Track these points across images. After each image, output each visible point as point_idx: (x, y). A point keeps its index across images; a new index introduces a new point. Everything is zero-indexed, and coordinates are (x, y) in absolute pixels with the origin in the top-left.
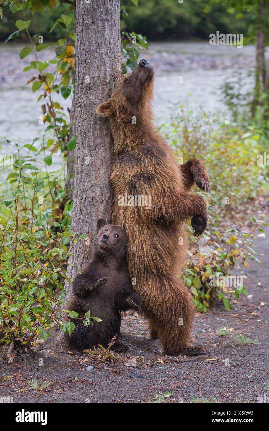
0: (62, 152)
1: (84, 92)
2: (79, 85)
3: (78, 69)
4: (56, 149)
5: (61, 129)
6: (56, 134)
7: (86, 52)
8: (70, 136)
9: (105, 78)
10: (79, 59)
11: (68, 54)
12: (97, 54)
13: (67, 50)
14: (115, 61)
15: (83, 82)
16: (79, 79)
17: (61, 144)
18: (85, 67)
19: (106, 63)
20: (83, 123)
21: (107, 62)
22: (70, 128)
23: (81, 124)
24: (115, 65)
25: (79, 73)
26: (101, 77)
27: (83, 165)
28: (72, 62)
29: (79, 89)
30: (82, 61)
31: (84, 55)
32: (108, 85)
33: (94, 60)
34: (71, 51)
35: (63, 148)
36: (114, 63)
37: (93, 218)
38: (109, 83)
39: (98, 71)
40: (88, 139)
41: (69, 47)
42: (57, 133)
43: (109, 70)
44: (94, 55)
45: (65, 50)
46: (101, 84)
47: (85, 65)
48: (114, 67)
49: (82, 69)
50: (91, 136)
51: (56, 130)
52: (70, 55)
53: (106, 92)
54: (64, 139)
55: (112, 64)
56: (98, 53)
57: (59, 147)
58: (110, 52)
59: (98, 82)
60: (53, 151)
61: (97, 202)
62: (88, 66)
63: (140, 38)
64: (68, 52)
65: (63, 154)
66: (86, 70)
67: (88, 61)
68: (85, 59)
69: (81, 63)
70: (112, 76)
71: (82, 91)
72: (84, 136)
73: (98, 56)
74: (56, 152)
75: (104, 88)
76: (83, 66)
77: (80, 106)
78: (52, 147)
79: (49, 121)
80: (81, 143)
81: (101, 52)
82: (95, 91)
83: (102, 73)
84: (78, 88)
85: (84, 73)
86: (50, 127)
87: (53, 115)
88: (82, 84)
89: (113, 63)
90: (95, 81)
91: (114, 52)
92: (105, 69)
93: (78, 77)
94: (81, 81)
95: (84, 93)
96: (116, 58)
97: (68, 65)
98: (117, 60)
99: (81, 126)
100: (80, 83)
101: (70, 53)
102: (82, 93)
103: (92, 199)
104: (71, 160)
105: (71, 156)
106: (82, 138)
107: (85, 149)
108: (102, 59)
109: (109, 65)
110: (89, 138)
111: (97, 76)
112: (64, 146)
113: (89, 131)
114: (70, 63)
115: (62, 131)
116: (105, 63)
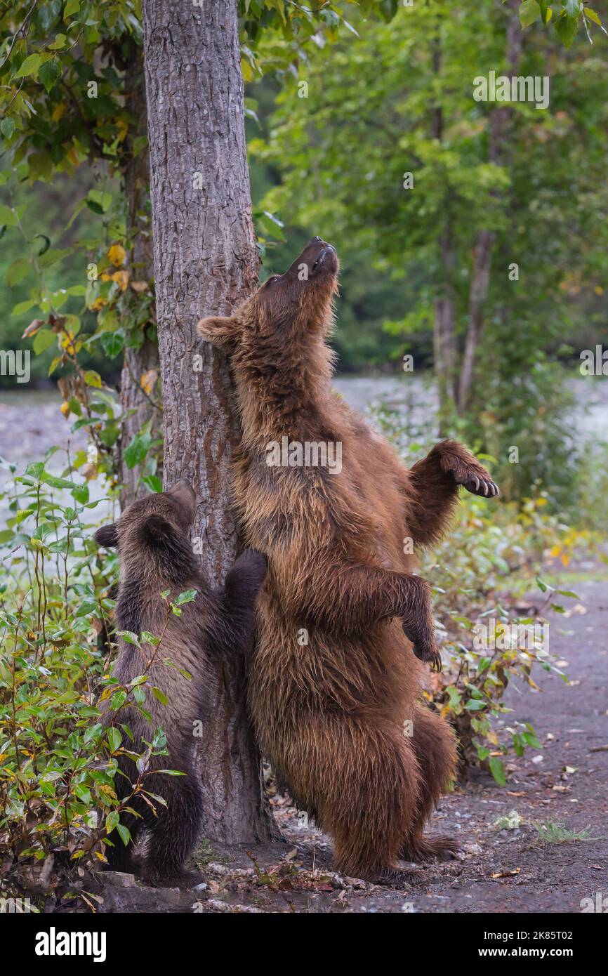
0: (107, 479)
1: (175, 295)
2: (163, 281)
3: (161, 246)
4: (95, 471)
5: (103, 428)
6: (92, 439)
7: (176, 206)
8: (124, 441)
9: (221, 262)
10: (160, 224)
11: (113, 263)
12: (201, 208)
13: (110, 254)
14: (241, 224)
15: (172, 273)
16: (162, 269)
17: (105, 461)
18: (175, 240)
19: (222, 229)
20: (177, 364)
21: (222, 225)
22: (123, 424)
23: (172, 367)
24: (241, 231)
25: (162, 254)
26: (213, 259)
27: (181, 458)
28: (121, 280)
29: (165, 290)
30: (167, 227)
31: (171, 214)
32: (229, 278)
33: (196, 223)
34: (119, 257)
35: (110, 469)
36: (240, 229)
37: (211, 575)
38: (231, 271)
39: (205, 247)
40: (189, 399)
41: (113, 248)
42: (96, 436)
43: (228, 244)
44: (194, 211)
45: (106, 255)
46: (214, 275)
47: (175, 235)
48: (239, 237)
49: (169, 244)
50: (197, 392)
51: (92, 431)
52: (117, 265)
53: (225, 292)
54: (109, 450)
55: (234, 231)
56: (203, 207)
57: (101, 469)
58: (228, 205)
59: (206, 271)
60: (88, 475)
61: (217, 537)
62: (181, 238)
63: (268, 217)
64: (112, 260)
65: (109, 483)
66: (178, 247)
67: (180, 226)
68: (175, 223)
69: (166, 233)
70: (236, 256)
71: (172, 294)
72: (181, 392)
73: (202, 214)
74: (93, 477)
75: (219, 284)
76: (170, 239)
77: (168, 327)
78: (85, 468)
79: (77, 412)
80: (174, 409)
81: (209, 203)
82: (201, 292)
83: (213, 252)
84: (162, 287)
85: (173, 253)
86: (80, 423)
87: (85, 400)
88: (170, 278)
89: (236, 228)
90: (200, 270)
91: (238, 204)
92: (220, 243)
93: (160, 265)
94: (167, 272)
95: (177, 297)
96: (243, 217)
97: (115, 287)
98: (244, 222)
99: (172, 372)
100: (165, 276)
101: (117, 261)
102: (171, 297)
103: (206, 533)
104: (127, 493)
105: (129, 483)
106: (176, 399)
107: (185, 423)
108: (212, 221)
109: (228, 233)
110: (191, 396)
111: (204, 257)
112: (112, 464)
113: (192, 382)
114: (118, 283)
115: (106, 431)
116: (218, 229)
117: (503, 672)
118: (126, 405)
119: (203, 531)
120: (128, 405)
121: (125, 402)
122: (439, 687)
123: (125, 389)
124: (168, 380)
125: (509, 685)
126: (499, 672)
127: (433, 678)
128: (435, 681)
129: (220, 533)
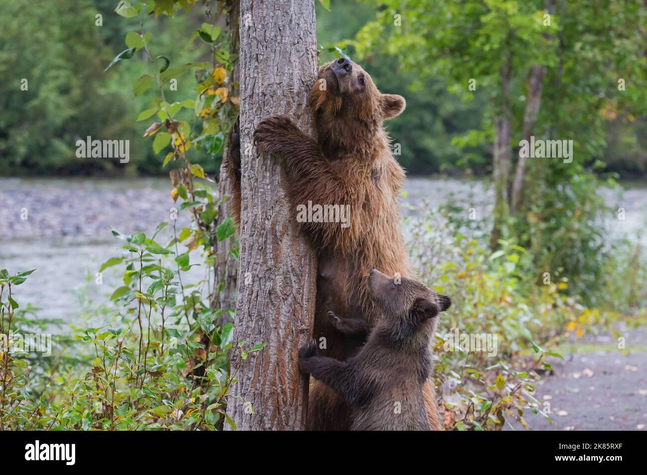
0: (205, 249)
1: (254, 110)
2: (245, 99)
3: (245, 71)
4: (195, 243)
5: (204, 209)
6: (194, 218)
7: (258, 41)
8: (219, 221)
9: (290, 86)
10: (246, 55)
11: (217, 81)
12: (277, 44)
13: (214, 74)
14: (308, 58)
15: (253, 92)
16: (246, 89)
17: (204, 235)
18: (256, 67)
19: (293, 61)
20: (254, 162)
21: (293, 58)
22: (220, 207)
23: (250, 165)
24: (307, 64)
25: (246, 78)
26: (285, 83)
27: (253, 235)
28: (222, 94)
29: (247, 106)
30: (250, 57)
31: (254, 48)
32: (296, 98)
33: (272, 55)
34: (222, 76)
35: (207, 242)
36: (306, 61)
37: (271, 326)
38: (298, 94)
39: (279, 74)
40: (261, 190)
41: (217, 69)
42: (198, 216)
43: (297, 72)
44: (272, 46)
45: (212, 76)
46: (285, 96)
47: (256, 64)
48: (306, 68)
49: (252, 70)
50: (268, 185)
51: (195, 212)
52: (219, 83)
53: (293, 109)
54: (208, 228)
55: (302, 63)
56: (279, 43)
57: (200, 242)
58: (298, 42)
59: (279, 92)
60: (190, 246)
61: (278, 297)
62: (261, 66)
64: (216, 78)
65: (207, 253)
66: (258, 73)
67: (261, 57)
68: (257, 55)
69: (250, 62)
70: (303, 82)
71: (252, 109)
72: (256, 184)
73: (278, 49)
74: (194, 248)
75: (288, 103)
76: (253, 67)
77: (248, 134)
78: (189, 240)
79: (184, 196)
80: (249, 197)
81: (283, 41)
82: (274, 109)
83: (285, 78)
84: (245, 103)
85: (255, 78)
86: (185, 205)
87: (190, 187)
88: (251, 96)
89: (304, 61)
90: (274, 91)
91: (306, 42)
92: (291, 71)
93: (244, 86)
94: (249, 92)
95: (256, 111)
96: (309, 53)
97: (217, 99)
98: (310, 56)
99: (249, 168)
100: (247, 95)
101: (220, 80)
102: (251, 111)
103: (270, 293)
104: (220, 261)
105: (222, 254)
106: (251, 190)
107: (257, 208)
108: (286, 55)
109: (297, 64)
110: (263, 188)
111: (278, 82)
112: (209, 238)
113: (264, 177)
114: (219, 96)
115: (206, 212)
116: (290, 61)
117: (501, 413)
118: (222, 192)
119: (267, 292)
120: (224, 193)
121: (222, 190)
122: (451, 422)
123: (222, 180)
124: (246, 174)
125: (505, 423)
126: (499, 414)
127: (447, 416)
128: (448, 418)
129: (280, 294)
